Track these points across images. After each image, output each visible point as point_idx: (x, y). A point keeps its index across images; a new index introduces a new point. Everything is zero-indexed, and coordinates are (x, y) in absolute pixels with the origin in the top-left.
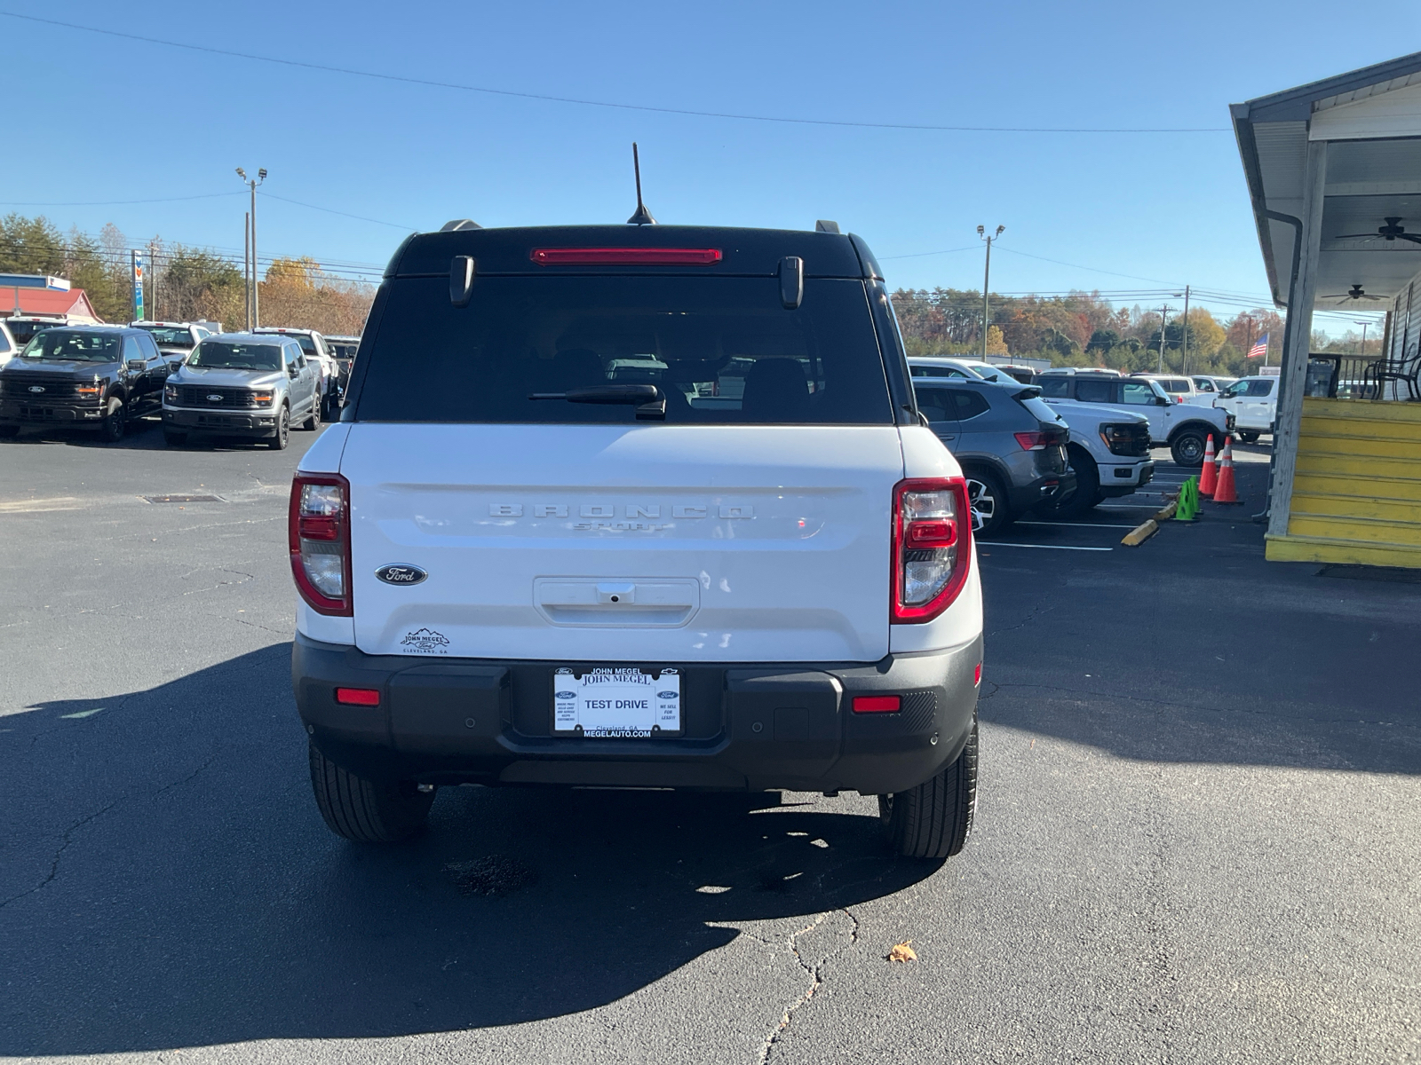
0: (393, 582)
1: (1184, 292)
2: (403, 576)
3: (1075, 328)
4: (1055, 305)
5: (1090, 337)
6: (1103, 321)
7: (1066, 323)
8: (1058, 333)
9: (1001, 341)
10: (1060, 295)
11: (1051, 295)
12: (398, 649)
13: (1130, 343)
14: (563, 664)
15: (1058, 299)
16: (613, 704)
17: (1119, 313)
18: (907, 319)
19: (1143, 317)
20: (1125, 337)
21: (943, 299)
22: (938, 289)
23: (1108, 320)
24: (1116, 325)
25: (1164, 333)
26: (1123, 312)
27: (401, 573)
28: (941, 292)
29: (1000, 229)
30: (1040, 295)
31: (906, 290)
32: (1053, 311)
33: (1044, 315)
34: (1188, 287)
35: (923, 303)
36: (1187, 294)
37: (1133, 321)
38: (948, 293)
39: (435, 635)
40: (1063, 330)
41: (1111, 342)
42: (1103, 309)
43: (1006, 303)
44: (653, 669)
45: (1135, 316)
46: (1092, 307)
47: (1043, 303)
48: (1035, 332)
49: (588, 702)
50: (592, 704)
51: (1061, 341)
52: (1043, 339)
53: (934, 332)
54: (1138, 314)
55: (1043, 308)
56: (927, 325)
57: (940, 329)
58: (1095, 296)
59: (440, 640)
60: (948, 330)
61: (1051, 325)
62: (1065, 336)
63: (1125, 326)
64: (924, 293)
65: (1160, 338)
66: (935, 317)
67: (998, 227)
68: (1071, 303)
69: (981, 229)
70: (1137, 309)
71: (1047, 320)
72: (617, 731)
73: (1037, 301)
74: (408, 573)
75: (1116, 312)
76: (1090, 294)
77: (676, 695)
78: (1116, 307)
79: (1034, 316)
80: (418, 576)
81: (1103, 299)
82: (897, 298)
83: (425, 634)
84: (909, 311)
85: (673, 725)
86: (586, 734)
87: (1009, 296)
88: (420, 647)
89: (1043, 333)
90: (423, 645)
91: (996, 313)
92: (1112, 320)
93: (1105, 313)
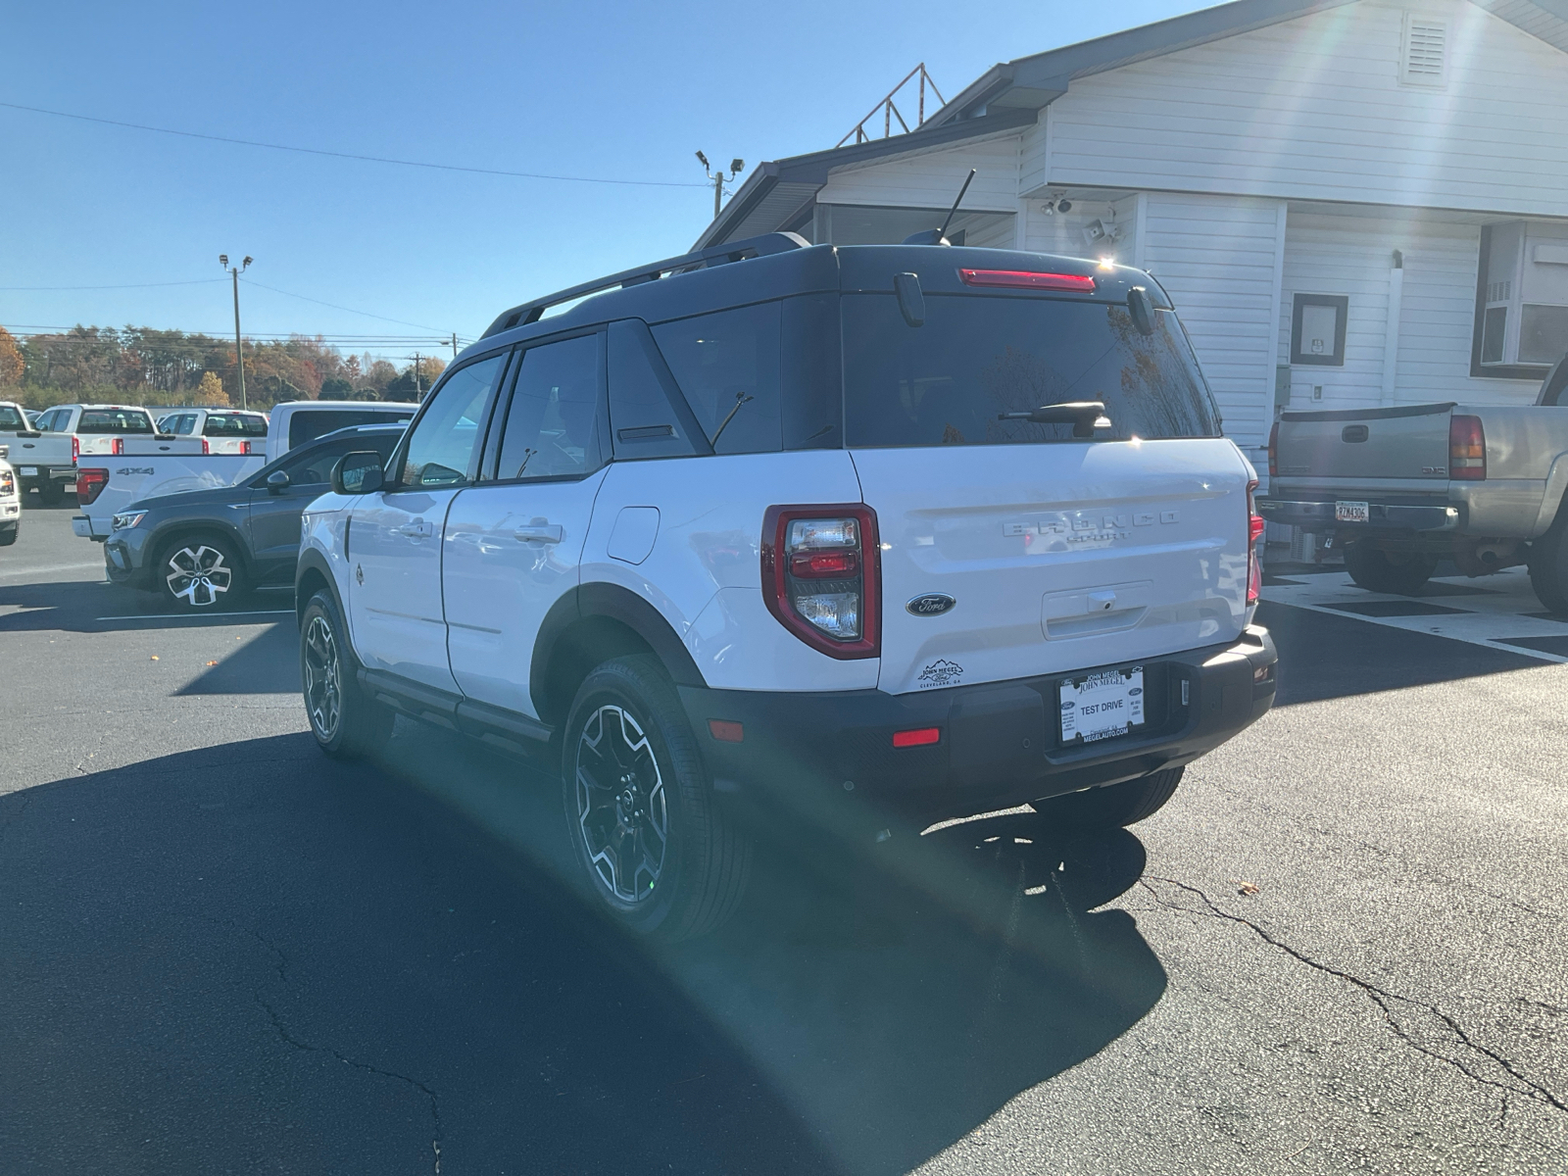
0: (926, 613)
1: (451, 340)
2: (935, 606)
3: (302, 377)
4: (277, 350)
5: (321, 387)
6: (332, 368)
7: (292, 370)
8: (283, 381)
9: (219, 390)
10: (280, 338)
11: (267, 338)
12: (915, 686)
13: (366, 394)
14: (1067, 675)
15: (278, 345)
16: (1100, 708)
17: (348, 361)
18: (93, 363)
19: (375, 365)
20: (358, 386)
21: (138, 338)
22: (129, 328)
23: (337, 369)
24: (347, 374)
25: (419, 383)
26: (352, 360)
27: (933, 603)
28: (133, 331)
29: (247, 261)
30: (256, 338)
31: (87, 326)
32: (274, 356)
33: (265, 362)
34: (454, 335)
35: (110, 345)
36: (454, 342)
37: (364, 370)
38: (141, 331)
39: (950, 666)
40: (289, 379)
41: (345, 392)
42: (330, 355)
43: (217, 346)
44: (1125, 669)
45: (366, 364)
46: (317, 352)
47: (260, 346)
48: (256, 379)
49: (1083, 709)
50: (1086, 710)
51: (288, 391)
52: (267, 389)
53: (129, 379)
54: (369, 362)
55: (262, 353)
56: (119, 371)
57: (137, 375)
58: (319, 341)
59: (956, 670)
60: (147, 376)
61: (274, 372)
62: (291, 385)
63: (356, 375)
64: (111, 330)
65: (416, 387)
66: (128, 361)
67: (244, 258)
68: (294, 348)
69: (224, 259)
70: (367, 356)
71: (268, 366)
72: (1106, 732)
73: (254, 344)
74: (938, 603)
75: (345, 359)
76: (313, 339)
77: (1140, 690)
78: (345, 354)
79: (253, 361)
80: (947, 604)
81: (329, 344)
82: (75, 336)
83: (942, 665)
84: (94, 352)
85: (1139, 719)
86: (1086, 740)
87: (220, 337)
88: (936, 680)
89: (266, 380)
90: (939, 678)
91: (206, 357)
92: (341, 368)
93: (334, 360)
